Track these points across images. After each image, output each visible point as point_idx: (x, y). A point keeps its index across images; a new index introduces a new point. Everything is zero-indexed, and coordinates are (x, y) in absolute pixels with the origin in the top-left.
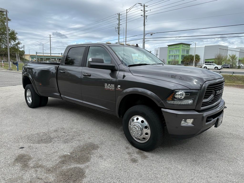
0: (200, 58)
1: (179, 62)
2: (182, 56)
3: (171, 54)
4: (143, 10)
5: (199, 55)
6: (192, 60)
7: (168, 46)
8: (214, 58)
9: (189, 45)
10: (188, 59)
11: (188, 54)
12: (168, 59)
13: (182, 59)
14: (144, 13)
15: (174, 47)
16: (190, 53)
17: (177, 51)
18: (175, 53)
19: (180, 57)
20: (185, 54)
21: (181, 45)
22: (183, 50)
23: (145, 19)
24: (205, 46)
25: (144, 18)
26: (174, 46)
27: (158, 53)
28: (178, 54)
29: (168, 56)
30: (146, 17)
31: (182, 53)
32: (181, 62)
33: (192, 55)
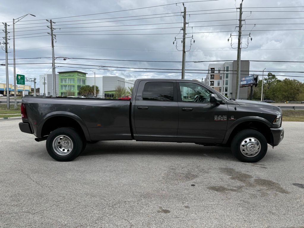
0: (99, 90)
1: (75, 93)
2: (78, 87)
3: (64, 83)
4: (50, 26)
5: (98, 87)
6: (90, 91)
7: (58, 73)
8: (115, 90)
9: (85, 74)
10: (85, 90)
11: (85, 84)
12: (60, 89)
13: (78, 90)
14: (52, 31)
15: (66, 75)
16: (87, 84)
17: (71, 80)
18: (68, 83)
19: (76, 88)
20: (82, 84)
21: (76, 74)
22: (79, 80)
23: (54, 38)
24: (103, 77)
25: (52, 37)
26: (66, 73)
27: (46, 81)
28: (72, 84)
29: (60, 86)
30: (54, 36)
31: (78, 83)
32: (78, 94)
33: (89, 86)
